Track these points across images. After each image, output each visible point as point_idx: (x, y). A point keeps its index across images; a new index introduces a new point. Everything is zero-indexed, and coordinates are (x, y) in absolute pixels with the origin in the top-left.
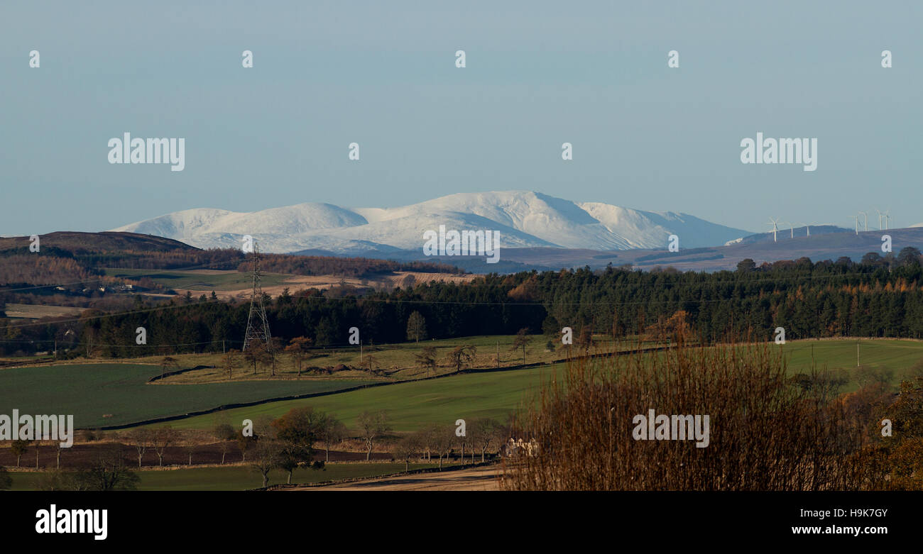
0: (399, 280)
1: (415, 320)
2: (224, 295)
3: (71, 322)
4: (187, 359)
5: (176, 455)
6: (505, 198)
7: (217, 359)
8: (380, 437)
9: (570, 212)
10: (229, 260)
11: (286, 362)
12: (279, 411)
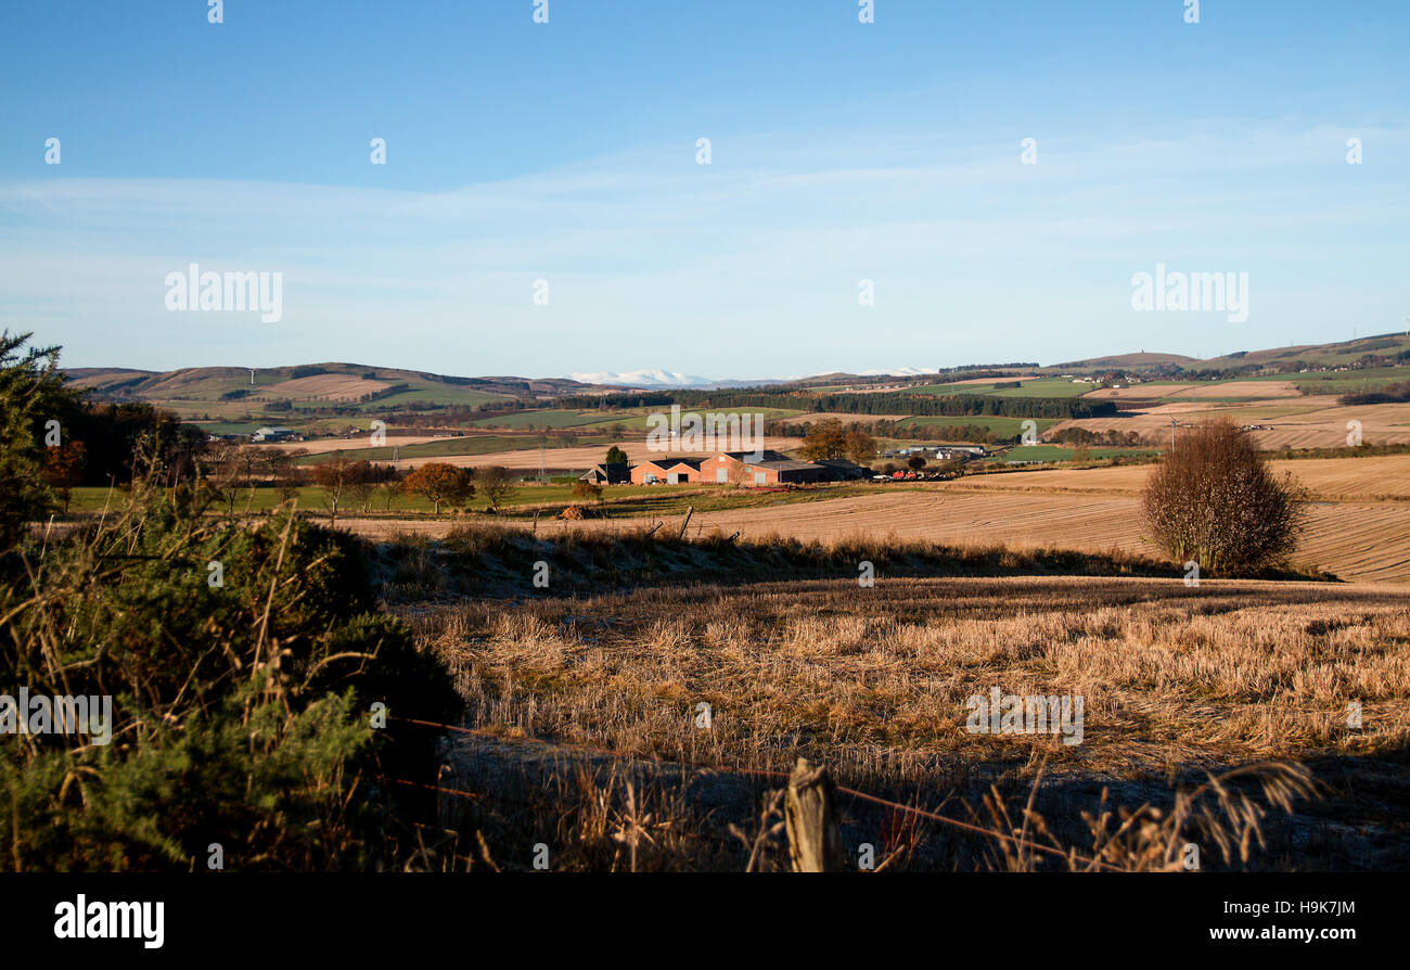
0: (631, 392)
1: (642, 402)
2: (590, 394)
3: (554, 401)
4: (585, 410)
5: (585, 434)
6: (654, 372)
7: (593, 410)
8: (637, 431)
9: (671, 376)
10: (589, 386)
11: (610, 411)
12: (611, 423)
